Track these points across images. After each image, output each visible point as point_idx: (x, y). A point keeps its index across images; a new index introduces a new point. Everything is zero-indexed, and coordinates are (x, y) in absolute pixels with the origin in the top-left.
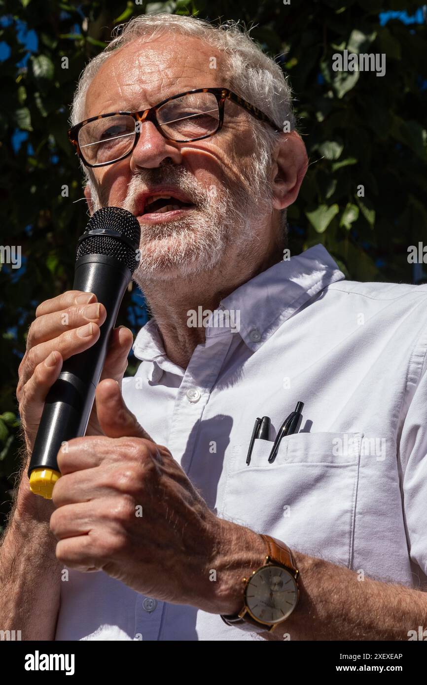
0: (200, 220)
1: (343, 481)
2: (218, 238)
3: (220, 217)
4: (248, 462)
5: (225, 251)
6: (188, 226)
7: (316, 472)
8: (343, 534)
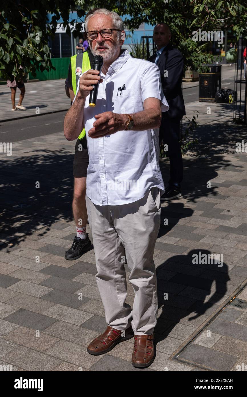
0: (108, 51)
1: (132, 97)
2: (111, 54)
3: (111, 51)
4: (118, 95)
5: (112, 56)
6: (106, 52)
7: (127, 96)
8: (133, 106)
